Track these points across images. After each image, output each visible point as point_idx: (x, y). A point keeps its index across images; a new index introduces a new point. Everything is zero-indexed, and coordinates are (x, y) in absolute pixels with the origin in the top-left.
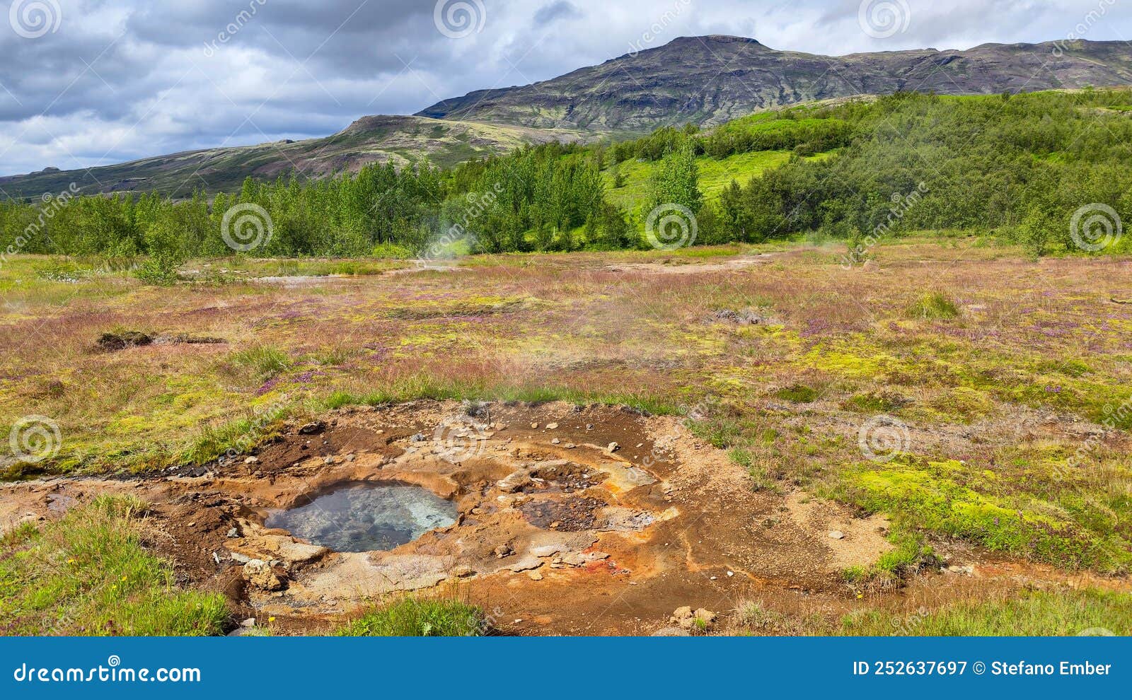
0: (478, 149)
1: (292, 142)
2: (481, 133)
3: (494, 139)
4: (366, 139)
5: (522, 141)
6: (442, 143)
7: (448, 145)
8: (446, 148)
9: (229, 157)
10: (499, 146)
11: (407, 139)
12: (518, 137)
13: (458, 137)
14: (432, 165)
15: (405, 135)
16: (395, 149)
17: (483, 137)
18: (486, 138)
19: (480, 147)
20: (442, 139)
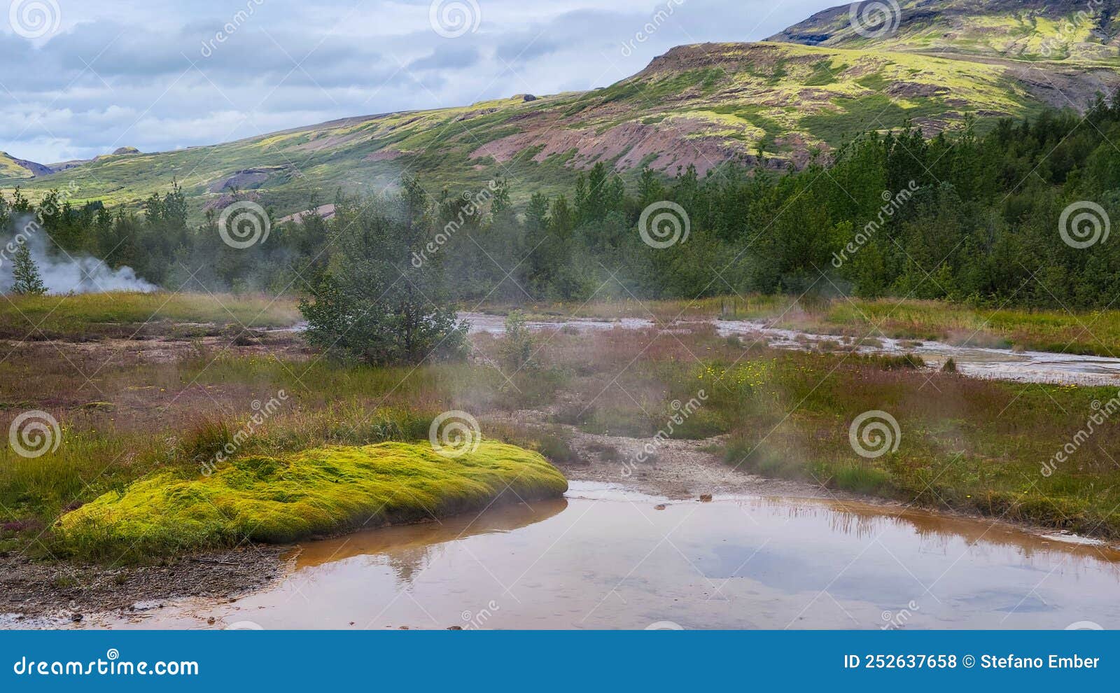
0: (906, 105)
1: (534, 98)
2: (914, 72)
3: (941, 85)
4: (678, 90)
5: (1000, 86)
6: (831, 94)
7: (842, 98)
8: (839, 103)
9: (422, 126)
10: (952, 97)
11: (761, 89)
12: (991, 79)
13: (864, 82)
14: (811, 139)
15: (755, 80)
16: (735, 108)
17: (917, 80)
18: (924, 82)
19: (912, 100)
20: (832, 87)
